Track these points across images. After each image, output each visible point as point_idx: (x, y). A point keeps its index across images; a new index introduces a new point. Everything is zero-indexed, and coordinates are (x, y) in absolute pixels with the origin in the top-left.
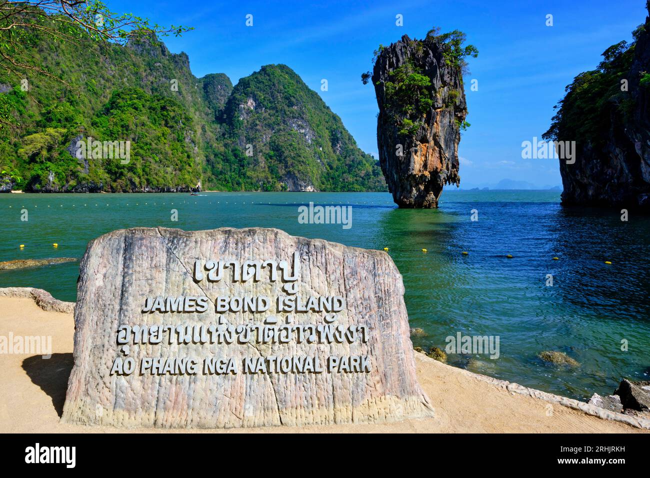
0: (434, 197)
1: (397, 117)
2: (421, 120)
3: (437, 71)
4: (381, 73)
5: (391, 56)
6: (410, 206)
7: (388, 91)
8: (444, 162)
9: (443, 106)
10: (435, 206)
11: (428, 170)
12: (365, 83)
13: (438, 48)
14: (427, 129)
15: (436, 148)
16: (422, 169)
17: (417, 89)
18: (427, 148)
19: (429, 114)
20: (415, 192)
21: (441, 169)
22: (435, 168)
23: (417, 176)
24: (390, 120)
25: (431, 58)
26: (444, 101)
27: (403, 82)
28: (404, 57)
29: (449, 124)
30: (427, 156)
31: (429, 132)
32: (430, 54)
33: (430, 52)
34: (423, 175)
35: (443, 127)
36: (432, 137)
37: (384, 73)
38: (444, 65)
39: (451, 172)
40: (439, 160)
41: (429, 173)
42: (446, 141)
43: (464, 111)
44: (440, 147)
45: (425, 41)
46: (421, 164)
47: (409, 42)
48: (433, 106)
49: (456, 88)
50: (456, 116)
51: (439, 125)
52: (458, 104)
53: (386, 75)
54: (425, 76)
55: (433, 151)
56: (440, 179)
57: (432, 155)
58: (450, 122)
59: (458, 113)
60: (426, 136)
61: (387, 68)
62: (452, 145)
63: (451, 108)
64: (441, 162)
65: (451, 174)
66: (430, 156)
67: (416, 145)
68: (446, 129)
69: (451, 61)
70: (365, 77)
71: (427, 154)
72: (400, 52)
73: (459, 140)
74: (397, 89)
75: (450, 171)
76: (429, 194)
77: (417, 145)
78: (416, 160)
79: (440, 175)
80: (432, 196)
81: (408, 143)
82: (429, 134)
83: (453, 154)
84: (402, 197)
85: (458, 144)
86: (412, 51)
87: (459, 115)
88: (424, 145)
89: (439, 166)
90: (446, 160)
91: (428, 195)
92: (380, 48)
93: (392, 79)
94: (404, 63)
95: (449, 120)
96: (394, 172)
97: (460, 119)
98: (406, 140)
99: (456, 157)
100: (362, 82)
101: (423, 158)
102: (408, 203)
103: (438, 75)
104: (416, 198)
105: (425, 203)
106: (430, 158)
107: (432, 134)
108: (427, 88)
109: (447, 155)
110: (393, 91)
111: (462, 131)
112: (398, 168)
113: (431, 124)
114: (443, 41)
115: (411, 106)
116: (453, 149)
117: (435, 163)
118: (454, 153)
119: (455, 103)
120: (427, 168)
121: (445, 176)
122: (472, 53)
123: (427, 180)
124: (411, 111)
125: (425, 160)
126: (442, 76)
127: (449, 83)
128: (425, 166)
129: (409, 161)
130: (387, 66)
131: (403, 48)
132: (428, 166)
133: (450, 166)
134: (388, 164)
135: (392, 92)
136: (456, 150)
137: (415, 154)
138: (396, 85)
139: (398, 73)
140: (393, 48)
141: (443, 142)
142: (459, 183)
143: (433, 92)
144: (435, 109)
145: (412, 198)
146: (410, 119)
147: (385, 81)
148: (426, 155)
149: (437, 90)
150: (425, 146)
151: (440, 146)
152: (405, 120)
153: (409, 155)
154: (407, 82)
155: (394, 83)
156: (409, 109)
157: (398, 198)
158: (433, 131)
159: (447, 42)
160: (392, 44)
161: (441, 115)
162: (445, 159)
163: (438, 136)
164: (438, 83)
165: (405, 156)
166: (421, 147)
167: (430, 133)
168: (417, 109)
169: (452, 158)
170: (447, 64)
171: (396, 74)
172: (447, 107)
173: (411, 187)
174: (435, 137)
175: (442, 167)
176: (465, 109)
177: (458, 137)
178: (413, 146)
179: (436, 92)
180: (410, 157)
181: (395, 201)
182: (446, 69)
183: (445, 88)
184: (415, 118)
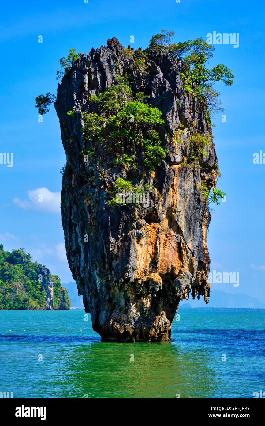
0: (167, 321)
1: (105, 175)
2: (146, 182)
3: (173, 101)
4: (75, 96)
5: (93, 70)
6: (125, 338)
7: (90, 128)
8: (185, 257)
9: (183, 160)
10: (168, 338)
11: (159, 270)
12: (42, 112)
13: (172, 65)
14: (159, 198)
15: (172, 232)
16: (148, 269)
17: (138, 129)
18: (158, 232)
19: (160, 172)
20: (135, 311)
21: (180, 271)
22: (170, 267)
23: (140, 282)
24: (90, 179)
25: (160, 80)
26: (184, 153)
27: (115, 114)
28: (114, 73)
29: (193, 191)
30: (158, 245)
31: (160, 203)
32: (158, 73)
33: (159, 69)
34: (150, 280)
35: (184, 196)
36: (165, 213)
37: (80, 97)
38: (182, 93)
39: (197, 275)
40: (177, 254)
41: (159, 277)
42: (189, 221)
43: (213, 171)
44: (178, 231)
45: (146, 51)
46: (147, 260)
47: (120, 50)
48: (168, 159)
49: (203, 131)
50: (203, 178)
51: (178, 193)
52: (205, 158)
53: (84, 101)
54: (154, 107)
55: (167, 237)
56: (181, 289)
57: (165, 245)
58: (195, 188)
59: (205, 174)
60: (155, 210)
61: (87, 89)
62: (198, 228)
63: (196, 165)
64: (181, 257)
65: (197, 279)
66: (162, 245)
67: (139, 227)
68: (188, 199)
69: (193, 87)
70: (42, 101)
71: (158, 242)
72: (107, 64)
73: (209, 219)
74: (105, 125)
75: (195, 274)
76: (157, 315)
77: (141, 226)
78: (139, 253)
79: (181, 280)
80: (164, 318)
81: (125, 221)
82: (160, 208)
83: (200, 243)
84: (112, 321)
85: (207, 226)
86: (126, 64)
87: (207, 178)
88: (152, 225)
89: (177, 264)
90: (189, 255)
91: (157, 317)
92: (71, 55)
93: (95, 107)
94: (116, 83)
95: (193, 184)
96: (95, 274)
97: (210, 184)
98: (121, 216)
99: (204, 249)
100: (37, 110)
101: (151, 250)
102: (122, 332)
103: (175, 107)
104: (136, 323)
105: (152, 332)
106: (162, 249)
107: (166, 208)
108: (157, 127)
109: (190, 245)
110: (99, 128)
111: (212, 205)
112: (104, 267)
113: (164, 190)
114: (178, 55)
115: (130, 157)
116: (199, 234)
117: (170, 259)
118: (202, 242)
119: (202, 156)
120: (156, 268)
121: (189, 282)
122: (224, 78)
123: (157, 289)
124: (129, 165)
125: (154, 253)
126: (181, 110)
127: (191, 123)
128: (154, 264)
129: (128, 254)
130: (86, 86)
131: (111, 59)
132: (159, 264)
133: (196, 264)
134: (83, 258)
135: (96, 130)
136: (204, 238)
137: (138, 242)
138: (104, 119)
139: (107, 99)
140: (95, 56)
141: (183, 223)
142: (209, 296)
143: (166, 135)
144: (171, 164)
145: (128, 322)
146: (127, 179)
147: (83, 110)
148: (156, 244)
149: (174, 132)
150: (154, 228)
151: (179, 228)
152: (119, 180)
153: (127, 244)
154: (122, 114)
155: (99, 114)
156: (126, 162)
157: (102, 322)
158: (167, 203)
159: (184, 55)
160: (93, 50)
161: (181, 175)
162: (187, 253)
163: (175, 212)
164: (174, 122)
165: (119, 244)
166: (147, 229)
167: (163, 205)
168: (140, 161)
169: (199, 251)
170: (187, 92)
171: (102, 100)
172: (189, 162)
173: (127, 301)
174: (171, 212)
175: (183, 267)
176: (215, 167)
177: (207, 214)
178: (133, 228)
179: (171, 136)
180: (129, 246)
181: (96, 327)
182: (187, 99)
183: (186, 130)
184: (136, 178)
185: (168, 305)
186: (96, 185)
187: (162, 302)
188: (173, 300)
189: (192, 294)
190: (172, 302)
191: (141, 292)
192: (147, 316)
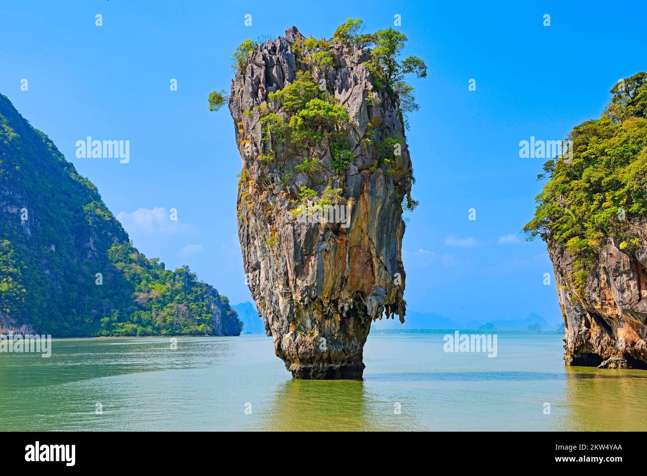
8: (378, 272)
9: (374, 164)
10: (359, 363)
11: (349, 287)
15: (362, 245)
16: (336, 286)
18: (347, 245)
19: (349, 177)
21: (372, 286)
22: (361, 283)
25: (346, 74)
26: (374, 155)
29: (384, 198)
30: (347, 260)
32: (343, 66)
34: (339, 298)
35: (375, 204)
36: (354, 224)
40: (369, 269)
41: (349, 295)
42: (380, 232)
44: (370, 243)
46: (335, 276)
48: (356, 163)
50: (395, 183)
51: (369, 201)
53: (261, 99)
55: (357, 249)
56: (372, 307)
57: (355, 258)
58: (387, 195)
59: (398, 180)
62: (392, 240)
64: (372, 272)
65: (391, 296)
67: (326, 239)
68: (380, 208)
71: (347, 255)
75: (388, 291)
76: (347, 337)
77: (328, 239)
78: (326, 268)
79: (372, 297)
81: (310, 233)
83: (394, 256)
87: (400, 183)
88: (340, 237)
89: (369, 280)
90: (381, 269)
91: (347, 339)
95: (385, 190)
96: (277, 292)
97: (403, 190)
99: (399, 263)
101: (339, 265)
106: (351, 263)
107: (356, 218)
109: (383, 259)
112: (288, 284)
116: (392, 246)
117: (361, 274)
118: (396, 255)
120: (346, 284)
121: (381, 299)
123: (347, 308)
125: (343, 267)
126: (369, 108)
127: (381, 122)
128: (343, 280)
129: (314, 270)
132: (349, 280)
133: (389, 279)
134: (263, 275)
136: (399, 250)
137: (325, 256)
140: (273, 48)
141: (374, 233)
144: (360, 169)
145: (315, 345)
146: (312, 186)
148: (345, 257)
150: (343, 240)
151: (370, 240)
153: (313, 258)
157: (286, 347)
158: (357, 212)
161: (371, 181)
163: (365, 221)
164: (362, 121)
165: (304, 258)
166: (335, 242)
167: (353, 214)
169: (393, 266)
170: (376, 87)
172: (380, 165)
174: (361, 222)
175: (375, 282)
178: (319, 240)
180: (315, 260)
183: (376, 130)
184: (321, 184)
185: (359, 326)
186: (277, 193)
187: (352, 323)
188: (365, 321)
189: (385, 313)
190: (363, 322)
191: (329, 311)
192: (336, 338)
